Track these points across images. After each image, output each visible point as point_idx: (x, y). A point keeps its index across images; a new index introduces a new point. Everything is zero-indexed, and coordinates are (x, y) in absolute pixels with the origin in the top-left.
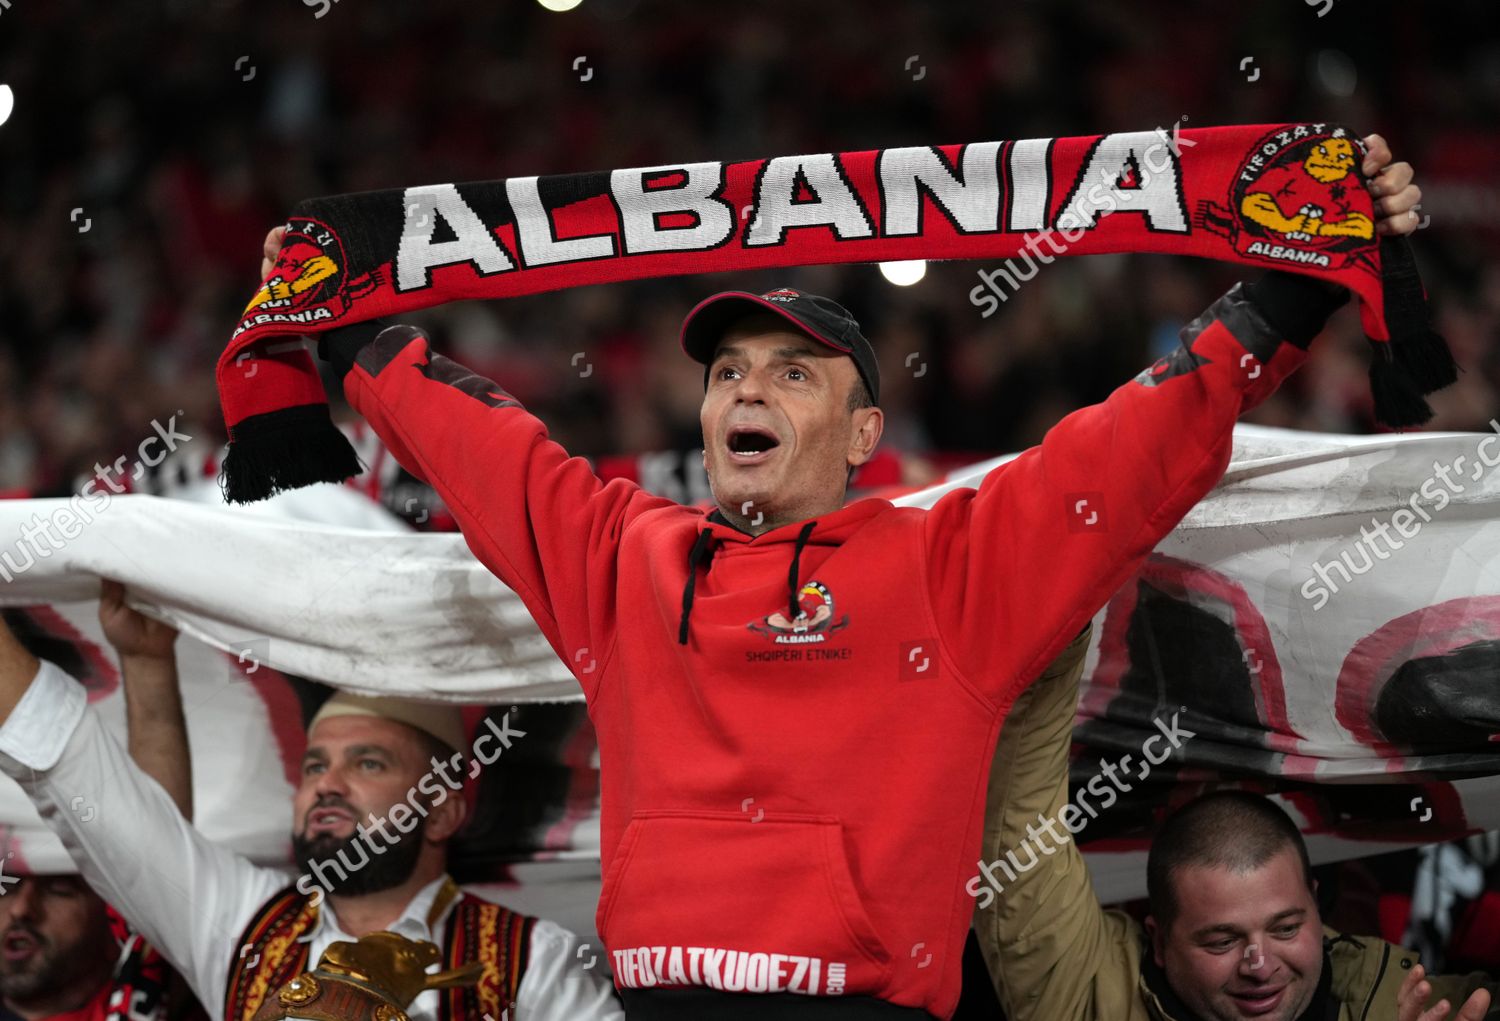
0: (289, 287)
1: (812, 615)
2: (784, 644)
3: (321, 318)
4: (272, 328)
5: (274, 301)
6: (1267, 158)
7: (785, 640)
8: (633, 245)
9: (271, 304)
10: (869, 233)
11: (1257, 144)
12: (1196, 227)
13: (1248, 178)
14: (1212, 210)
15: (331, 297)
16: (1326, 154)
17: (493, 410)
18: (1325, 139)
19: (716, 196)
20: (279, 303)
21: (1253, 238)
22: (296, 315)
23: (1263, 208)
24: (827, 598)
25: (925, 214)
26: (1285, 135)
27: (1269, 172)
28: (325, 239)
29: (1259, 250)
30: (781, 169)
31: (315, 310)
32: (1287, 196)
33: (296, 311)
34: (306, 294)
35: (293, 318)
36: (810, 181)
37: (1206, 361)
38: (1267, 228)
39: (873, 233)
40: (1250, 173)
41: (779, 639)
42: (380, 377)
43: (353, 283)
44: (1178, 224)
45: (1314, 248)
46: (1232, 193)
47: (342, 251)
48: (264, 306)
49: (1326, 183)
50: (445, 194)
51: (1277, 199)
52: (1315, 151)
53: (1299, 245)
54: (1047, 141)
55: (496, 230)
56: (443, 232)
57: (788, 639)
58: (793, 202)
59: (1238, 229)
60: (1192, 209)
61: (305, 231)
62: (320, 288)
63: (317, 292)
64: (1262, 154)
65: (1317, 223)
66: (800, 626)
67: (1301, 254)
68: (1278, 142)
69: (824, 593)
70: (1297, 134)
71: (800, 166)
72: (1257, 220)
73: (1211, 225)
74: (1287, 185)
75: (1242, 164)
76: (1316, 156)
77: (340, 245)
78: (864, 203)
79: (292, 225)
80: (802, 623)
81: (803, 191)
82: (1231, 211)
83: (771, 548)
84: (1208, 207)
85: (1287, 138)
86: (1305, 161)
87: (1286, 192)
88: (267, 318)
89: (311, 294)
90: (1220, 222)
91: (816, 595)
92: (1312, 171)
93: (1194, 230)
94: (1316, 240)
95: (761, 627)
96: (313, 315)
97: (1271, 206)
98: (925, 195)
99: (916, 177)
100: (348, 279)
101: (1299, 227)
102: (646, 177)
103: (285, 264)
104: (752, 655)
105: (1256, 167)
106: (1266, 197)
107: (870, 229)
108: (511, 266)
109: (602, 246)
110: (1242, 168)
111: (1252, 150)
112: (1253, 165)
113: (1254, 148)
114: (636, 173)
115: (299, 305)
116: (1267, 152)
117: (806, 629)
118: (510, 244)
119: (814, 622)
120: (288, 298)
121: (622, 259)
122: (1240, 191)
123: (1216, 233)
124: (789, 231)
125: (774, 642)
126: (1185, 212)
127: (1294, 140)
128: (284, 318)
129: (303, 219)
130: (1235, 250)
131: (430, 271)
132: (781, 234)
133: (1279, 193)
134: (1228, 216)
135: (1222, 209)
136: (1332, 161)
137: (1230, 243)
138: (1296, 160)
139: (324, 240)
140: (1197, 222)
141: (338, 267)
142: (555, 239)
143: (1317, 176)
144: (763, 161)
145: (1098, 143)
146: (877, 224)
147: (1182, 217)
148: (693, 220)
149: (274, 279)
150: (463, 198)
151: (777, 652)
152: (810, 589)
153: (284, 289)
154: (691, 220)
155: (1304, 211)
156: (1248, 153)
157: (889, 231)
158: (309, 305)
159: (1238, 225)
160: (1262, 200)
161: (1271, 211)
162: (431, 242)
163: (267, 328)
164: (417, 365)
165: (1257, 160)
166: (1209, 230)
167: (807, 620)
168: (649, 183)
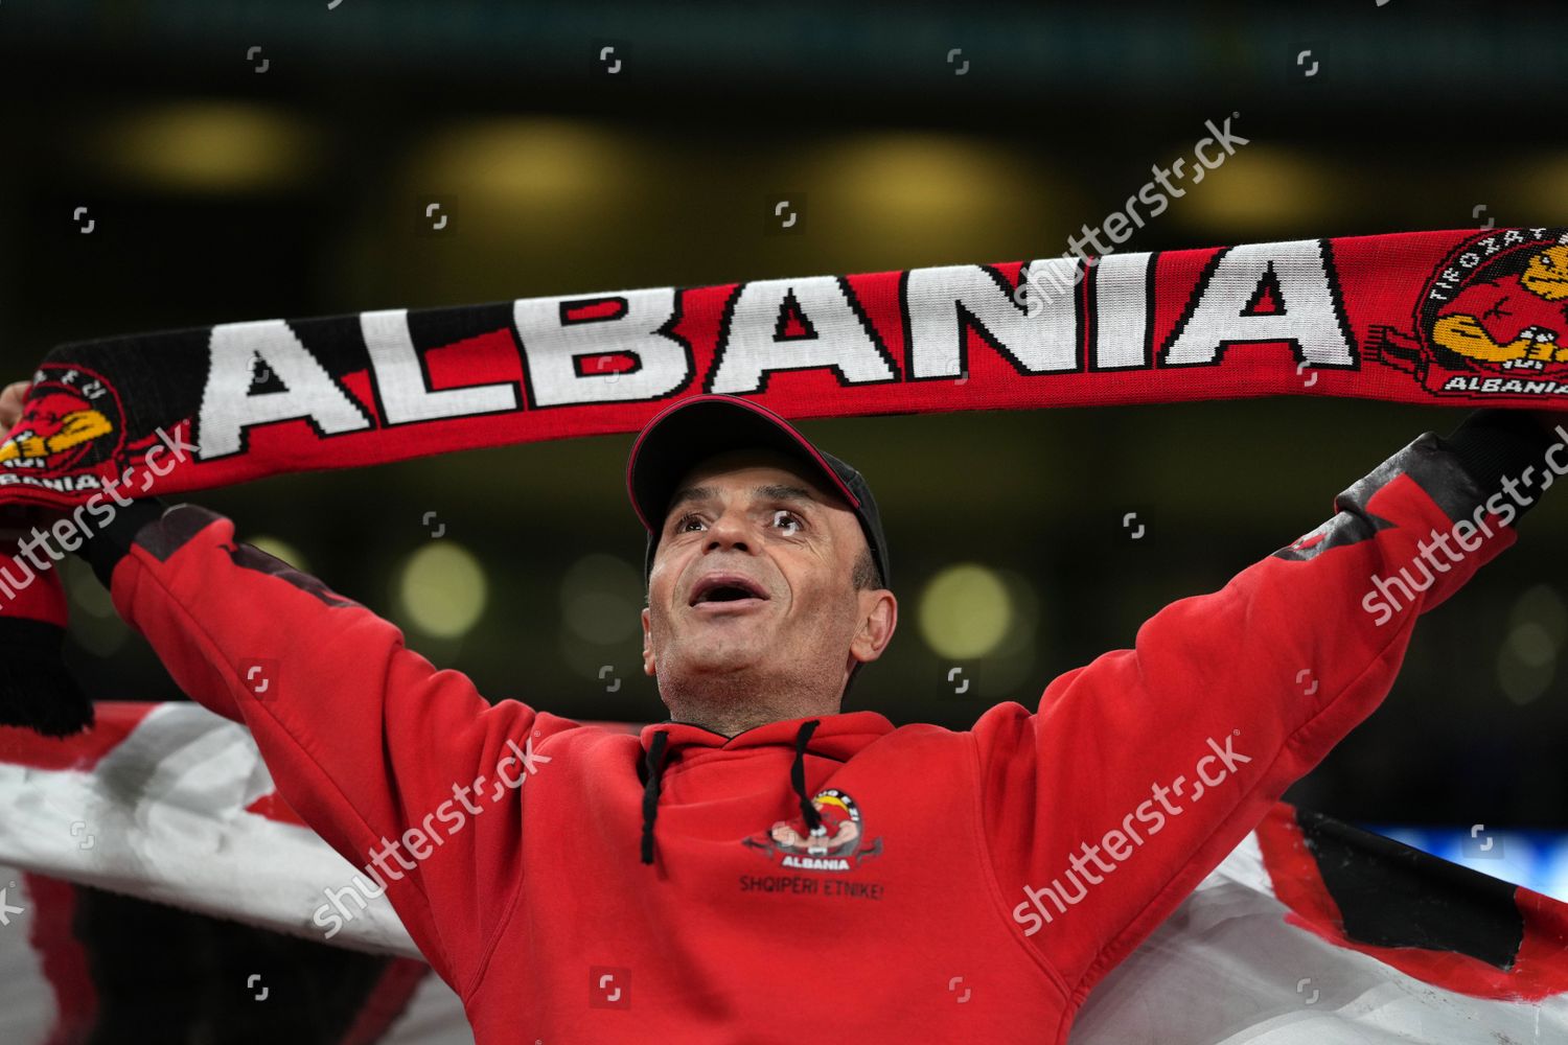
0: (45, 443)
1: (833, 832)
2: (793, 869)
3: (85, 489)
4: (21, 492)
5: (23, 459)
6: (1464, 273)
7: (796, 864)
8: (545, 395)
9: (18, 463)
10: (890, 376)
11: (1449, 253)
12: (1366, 359)
13: (1439, 297)
14: (1390, 337)
15: (103, 460)
16: (1551, 265)
17: (332, 609)
18: (1549, 247)
19: (667, 330)
20: (28, 463)
21: (1452, 373)
22: (52, 480)
23: (1463, 334)
24: (853, 812)
25: (970, 351)
26: (1491, 241)
27: (1468, 291)
28: (95, 390)
29: (1462, 386)
30: (761, 296)
31: (79, 476)
32: (1499, 318)
33: (51, 475)
34: (67, 455)
35: (48, 484)
36: (804, 309)
37: (1385, 524)
38: (1471, 358)
39: (895, 376)
40: (1440, 291)
41: (788, 861)
42: (170, 562)
43: (132, 446)
44: (1342, 357)
45: (1551, 377)
46: (1420, 316)
47: (120, 405)
48: (9, 464)
49: (1553, 300)
50: (272, 335)
51: (1485, 323)
52: (1535, 261)
53: (1525, 376)
54: (1148, 255)
55: (343, 379)
56: (266, 382)
57: (800, 862)
58: (778, 338)
59: (1428, 361)
60: (1361, 335)
61: (64, 380)
62: (87, 448)
63: (83, 452)
64: (1457, 267)
65: (1550, 348)
66: (817, 846)
67: (1531, 386)
68: (1481, 251)
69: (850, 805)
70: (1508, 240)
71: (790, 290)
72: (1456, 349)
73: (1391, 358)
74: (1500, 304)
75: (1428, 279)
76: (1536, 267)
77: (117, 398)
78: (881, 338)
79: (45, 371)
80: (818, 841)
81: (793, 323)
82: (1418, 339)
83: (756, 751)
84: (1384, 332)
85: (1494, 246)
86: (1522, 275)
87: (1497, 312)
88: (14, 478)
89: (74, 455)
90: (1403, 353)
91: (838, 807)
92: (1532, 286)
93: (1364, 364)
94: (1549, 368)
95: (765, 843)
96: (75, 482)
97: (1477, 331)
98: (969, 326)
99: (958, 303)
100: (127, 441)
101: (1523, 354)
102: (564, 307)
103: (36, 417)
104: (748, 882)
105: (1449, 283)
106: (1469, 320)
107: (890, 370)
108: (365, 423)
109: (501, 397)
110: (1430, 284)
111: (1443, 261)
112: (1446, 281)
113: (1447, 260)
114: (552, 304)
115: (56, 468)
116: (1465, 265)
117: (824, 850)
118: (365, 394)
119: (836, 842)
120: (42, 458)
121: (530, 413)
122: (1430, 314)
123: (1395, 367)
124: (772, 375)
125: (781, 865)
126: (1350, 340)
127: (1503, 248)
128: (35, 482)
129: (61, 366)
130: (1424, 388)
131: (246, 432)
132: (760, 379)
133: (1486, 315)
134: (1415, 345)
135: (1405, 336)
136: (1560, 274)
137: (1417, 380)
138: (1508, 273)
139: (92, 391)
140: (1366, 354)
141: (113, 425)
142: (430, 387)
143: (1540, 292)
144: (736, 285)
145: (1222, 254)
146: (901, 364)
147: (1347, 347)
148: (631, 363)
149: (22, 433)
150: (298, 336)
151: (784, 879)
152: (826, 799)
153: (37, 445)
154: (630, 362)
155: (1528, 334)
156: (1437, 266)
157: (919, 372)
158: (71, 470)
159: (1428, 356)
160: (1462, 323)
161: (1479, 337)
162: (249, 394)
163: (11, 491)
164: (225, 547)
165: (1451, 276)
166: (1386, 363)
167: (827, 838)
168: (569, 315)
